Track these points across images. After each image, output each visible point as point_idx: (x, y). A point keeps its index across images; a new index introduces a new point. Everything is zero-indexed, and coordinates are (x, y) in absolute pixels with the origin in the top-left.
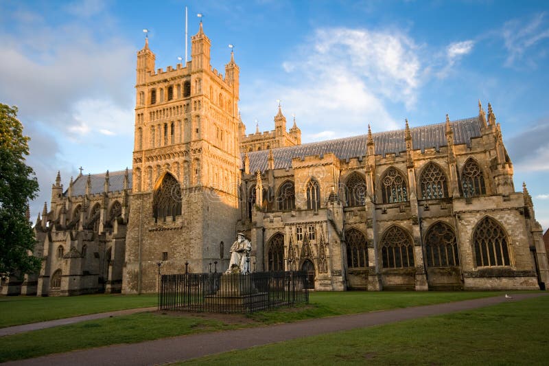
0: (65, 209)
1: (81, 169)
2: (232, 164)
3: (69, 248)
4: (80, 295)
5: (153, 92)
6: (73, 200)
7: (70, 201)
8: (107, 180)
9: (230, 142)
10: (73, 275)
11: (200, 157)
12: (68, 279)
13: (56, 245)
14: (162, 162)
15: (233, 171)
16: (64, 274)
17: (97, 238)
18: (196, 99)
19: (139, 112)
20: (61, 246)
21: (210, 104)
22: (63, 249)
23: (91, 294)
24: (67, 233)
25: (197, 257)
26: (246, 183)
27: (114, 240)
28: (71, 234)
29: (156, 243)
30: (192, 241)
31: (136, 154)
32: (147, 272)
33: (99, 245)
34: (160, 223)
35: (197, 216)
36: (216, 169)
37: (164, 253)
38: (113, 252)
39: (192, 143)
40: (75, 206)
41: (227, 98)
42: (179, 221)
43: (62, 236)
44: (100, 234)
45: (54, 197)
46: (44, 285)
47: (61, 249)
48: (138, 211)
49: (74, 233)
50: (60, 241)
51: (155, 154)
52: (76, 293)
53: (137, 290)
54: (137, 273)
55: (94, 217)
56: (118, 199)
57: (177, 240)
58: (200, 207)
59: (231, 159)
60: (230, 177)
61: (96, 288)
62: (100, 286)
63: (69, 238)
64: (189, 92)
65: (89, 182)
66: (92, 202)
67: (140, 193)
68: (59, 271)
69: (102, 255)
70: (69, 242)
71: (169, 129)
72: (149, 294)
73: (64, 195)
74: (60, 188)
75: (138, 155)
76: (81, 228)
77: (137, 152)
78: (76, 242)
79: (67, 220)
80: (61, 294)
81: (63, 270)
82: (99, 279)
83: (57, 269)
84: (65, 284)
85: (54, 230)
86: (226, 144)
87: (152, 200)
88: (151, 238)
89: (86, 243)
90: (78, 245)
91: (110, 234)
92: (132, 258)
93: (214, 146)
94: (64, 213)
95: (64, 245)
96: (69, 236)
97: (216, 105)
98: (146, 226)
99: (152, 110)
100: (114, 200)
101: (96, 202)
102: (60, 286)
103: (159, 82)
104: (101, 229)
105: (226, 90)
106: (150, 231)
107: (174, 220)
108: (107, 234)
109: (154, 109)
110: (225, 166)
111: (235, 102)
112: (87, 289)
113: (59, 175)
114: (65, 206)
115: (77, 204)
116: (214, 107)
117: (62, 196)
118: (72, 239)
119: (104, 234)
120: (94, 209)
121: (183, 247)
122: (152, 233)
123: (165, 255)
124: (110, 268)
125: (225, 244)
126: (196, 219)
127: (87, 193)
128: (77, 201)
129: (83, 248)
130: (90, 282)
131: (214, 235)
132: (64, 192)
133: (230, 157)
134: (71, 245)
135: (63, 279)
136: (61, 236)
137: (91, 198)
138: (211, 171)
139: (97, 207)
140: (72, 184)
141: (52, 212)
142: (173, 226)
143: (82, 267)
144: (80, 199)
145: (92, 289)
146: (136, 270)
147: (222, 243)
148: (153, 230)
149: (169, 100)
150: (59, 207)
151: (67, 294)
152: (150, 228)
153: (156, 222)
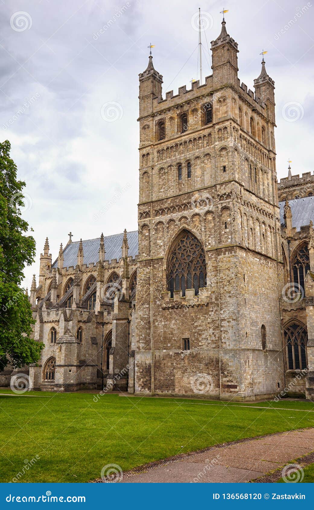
0: (56, 283)
1: (70, 235)
2: (270, 216)
3: (63, 330)
4: (77, 391)
5: (161, 124)
6: (63, 272)
7: (60, 274)
8: (102, 246)
9: (266, 184)
10: (68, 366)
11: (231, 205)
12: (62, 370)
13: (48, 327)
14: (176, 215)
15: (272, 225)
16: (58, 363)
17: (94, 319)
18: (221, 126)
19: (145, 151)
20: (53, 328)
21: (240, 132)
22: (55, 332)
23: (89, 389)
24: (60, 312)
25: (231, 347)
26: (289, 242)
27: (115, 321)
28: (65, 313)
29: (172, 326)
30: (224, 323)
31: (142, 207)
32: (162, 365)
33: (97, 328)
34: (176, 298)
35: (230, 288)
36: (251, 222)
37: (184, 339)
38: (113, 338)
39: (218, 187)
40: (65, 280)
41: (261, 124)
42: (204, 295)
43: (55, 316)
44: (96, 313)
45: (42, 269)
46: (36, 377)
47: (54, 332)
48: (147, 282)
49: (68, 312)
50: (53, 321)
51: (166, 205)
52: (71, 388)
53: (149, 388)
54: (150, 366)
55: (89, 292)
56: (116, 270)
57: (202, 322)
58: (233, 275)
59: (269, 209)
60: (269, 233)
61: (95, 384)
62: (99, 381)
63: (62, 318)
64: (211, 118)
65: (81, 250)
66: (85, 274)
67: (149, 258)
68: (52, 359)
69: (100, 341)
70: (62, 323)
71: (185, 171)
72: (166, 395)
73: (52, 266)
74: (49, 258)
75: (146, 209)
76: (74, 306)
77: (144, 204)
78: (71, 323)
79: (58, 296)
80: (55, 389)
81: (57, 359)
82: (98, 371)
83: (49, 356)
84: (60, 377)
85: (44, 308)
86: (261, 187)
87: (165, 267)
88: (166, 319)
89: (81, 324)
90: (73, 327)
91: (109, 313)
92: (141, 345)
93: (247, 190)
94: (55, 288)
95: (56, 327)
96: (62, 315)
97: (247, 134)
98: (158, 303)
99: (160, 147)
100: (111, 271)
101: (89, 274)
102: (53, 378)
103: (169, 109)
104: (98, 308)
105: (259, 114)
106: (164, 309)
107: (196, 293)
108: (105, 314)
109: (164, 146)
110: (262, 218)
111: (270, 130)
112: (84, 384)
113: (47, 242)
114: (55, 280)
115: (69, 277)
116: (246, 136)
117: (50, 267)
118: (67, 320)
119: (101, 313)
120: (87, 282)
121: (211, 331)
122: (167, 312)
123: (187, 343)
124: (111, 357)
125: (267, 328)
126: (230, 292)
127: (79, 264)
128: (68, 273)
129: (78, 332)
130: (88, 375)
131: (253, 315)
132: (53, 263)
133: (268, 205)
134: (65, 327)
135: (57, 369)
136: (53, 316)
137: (83, 269)
138: (245, 224)
139: (91, 281)
140: (62, 253)
141: (41, 287)
142: (194, 301)
143: (78, 356)
144: (71, 271)
145: (89, 384)
146: (147, 362)
147: (263, 327)
148: (168, 308)
149: (184, 131)
150: (49, 282)
151: (62, 389)
152: (164, 305)
153: (172, 296)
